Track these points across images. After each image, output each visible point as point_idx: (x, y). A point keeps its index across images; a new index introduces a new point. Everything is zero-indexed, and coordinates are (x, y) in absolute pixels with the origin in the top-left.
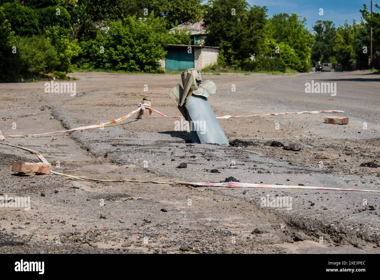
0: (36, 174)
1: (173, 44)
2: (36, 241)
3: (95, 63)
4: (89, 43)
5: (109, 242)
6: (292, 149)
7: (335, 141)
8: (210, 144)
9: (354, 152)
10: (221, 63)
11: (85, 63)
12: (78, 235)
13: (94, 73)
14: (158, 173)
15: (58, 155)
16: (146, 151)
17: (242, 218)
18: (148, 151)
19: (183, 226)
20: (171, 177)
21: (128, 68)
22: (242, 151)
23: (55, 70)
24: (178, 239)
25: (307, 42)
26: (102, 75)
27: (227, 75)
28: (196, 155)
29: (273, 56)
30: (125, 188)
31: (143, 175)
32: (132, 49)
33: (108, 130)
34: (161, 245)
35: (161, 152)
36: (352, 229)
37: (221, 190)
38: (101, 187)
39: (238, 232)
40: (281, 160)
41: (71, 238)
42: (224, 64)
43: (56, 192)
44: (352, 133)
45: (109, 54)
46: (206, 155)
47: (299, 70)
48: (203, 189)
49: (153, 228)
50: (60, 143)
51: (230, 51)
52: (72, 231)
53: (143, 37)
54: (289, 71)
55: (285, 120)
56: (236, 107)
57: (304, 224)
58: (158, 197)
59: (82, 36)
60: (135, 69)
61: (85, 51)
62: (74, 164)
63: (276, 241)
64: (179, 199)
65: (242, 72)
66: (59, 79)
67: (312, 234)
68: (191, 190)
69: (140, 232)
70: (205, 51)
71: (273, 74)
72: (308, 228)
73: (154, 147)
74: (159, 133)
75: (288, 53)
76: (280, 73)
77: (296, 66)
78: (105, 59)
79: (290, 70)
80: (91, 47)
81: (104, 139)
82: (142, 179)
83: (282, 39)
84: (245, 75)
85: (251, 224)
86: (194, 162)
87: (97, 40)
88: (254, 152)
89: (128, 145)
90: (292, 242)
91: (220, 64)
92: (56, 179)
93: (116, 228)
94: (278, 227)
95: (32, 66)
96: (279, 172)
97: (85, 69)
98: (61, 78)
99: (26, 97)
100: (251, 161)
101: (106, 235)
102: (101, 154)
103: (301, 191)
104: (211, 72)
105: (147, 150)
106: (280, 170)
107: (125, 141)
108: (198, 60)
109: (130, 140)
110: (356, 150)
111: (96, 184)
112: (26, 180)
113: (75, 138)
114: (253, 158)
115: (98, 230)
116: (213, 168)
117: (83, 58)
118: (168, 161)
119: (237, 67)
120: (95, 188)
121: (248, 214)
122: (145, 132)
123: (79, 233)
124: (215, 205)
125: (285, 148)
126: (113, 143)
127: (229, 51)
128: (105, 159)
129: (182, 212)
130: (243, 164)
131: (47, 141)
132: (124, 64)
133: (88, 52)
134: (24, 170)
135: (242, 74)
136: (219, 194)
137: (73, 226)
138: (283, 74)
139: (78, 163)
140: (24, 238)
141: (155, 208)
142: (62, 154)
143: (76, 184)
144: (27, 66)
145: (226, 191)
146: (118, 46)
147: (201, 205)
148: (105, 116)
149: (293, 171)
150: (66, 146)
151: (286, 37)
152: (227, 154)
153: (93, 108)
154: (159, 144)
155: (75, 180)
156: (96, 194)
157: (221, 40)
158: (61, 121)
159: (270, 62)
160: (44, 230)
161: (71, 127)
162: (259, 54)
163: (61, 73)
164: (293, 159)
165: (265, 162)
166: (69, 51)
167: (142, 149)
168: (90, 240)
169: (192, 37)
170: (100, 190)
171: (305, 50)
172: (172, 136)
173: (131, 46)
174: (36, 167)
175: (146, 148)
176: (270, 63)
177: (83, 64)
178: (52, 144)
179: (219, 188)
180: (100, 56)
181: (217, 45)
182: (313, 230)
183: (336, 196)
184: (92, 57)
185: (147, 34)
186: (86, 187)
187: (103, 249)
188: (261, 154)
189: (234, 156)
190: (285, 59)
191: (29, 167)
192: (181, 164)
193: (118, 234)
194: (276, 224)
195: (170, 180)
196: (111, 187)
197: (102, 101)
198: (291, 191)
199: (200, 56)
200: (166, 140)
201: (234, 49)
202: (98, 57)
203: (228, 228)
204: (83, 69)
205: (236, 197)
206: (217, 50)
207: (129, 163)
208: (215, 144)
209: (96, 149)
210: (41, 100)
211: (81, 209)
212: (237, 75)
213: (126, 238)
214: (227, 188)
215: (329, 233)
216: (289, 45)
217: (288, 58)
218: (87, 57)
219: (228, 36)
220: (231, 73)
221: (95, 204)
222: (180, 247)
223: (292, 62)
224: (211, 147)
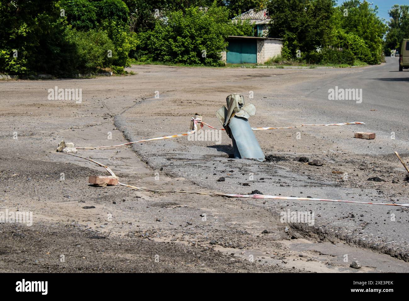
0: (107, 186)
1: (235, 35)
2: (113, 236)
3: (153, 55)
4: (147, 34)
5: (162, 237)
6: (315, 165)
7: (357, 156)
8: (248, 159)
9: (369, 167)
10: (285, 55)
11: (143, 55)
12: (141, 233)
13: (153, 66)
14: (202, 186)
15: (123, 168)
16: (194, 166)
17: (258, 222)
18: (196, 166)
19: (214, 228)
20: (212, 189)
21: (188, 60)
22: (273, 166)
23: (112, 65)
24: (209, 236)
25: (378, 32)
26: (160, 69)
27: (291, 68)
28: (233, 170)
29: (341, 47)
30: (176, 198)
31: (190, 187)
32: (192, 40)
33: (164, 143)
34: (197, 240)
35: (207, 167)
36: (333, 231)
37: (247, 201)
38: (157, 196)
39: (252, 232)
40: (303, 174)
41: (136, 234)
42: (288, 57)
43: (124, 201)
44: (375, 148)
45: (168, 47)
46: (242, 169)
47: (369, 62)
48: (234, 199)
49: (193, 229)
50: (124, 156)
51: (295, 42)
52: (137, 230)
53: (204, 29)
54: (358, 64)
55: (321, 134)
56: (282, 119)
57: (302, 227)
58: (200, 205)
59: (140, 27)
60: (195, 62)
61: (143, 42)
62: (136, 176)
63: (277, 239)
64: (216, 207)
65: (307, 65)
66: (117, 74)
67: (306, 234)
68: (226, 200)
69: (184, 231)
70: (268, 43)
71: (340, 67)
72: (304, 230)
73: (201, 162)
74: (208, 147)
75: (358, 44)
76: (348, 66)
77: (366, 58)
78: (164, 52)
79: (360, 62)
80: (149, 38)
81: (160, 153)
82: (189, 190)
83: (352, 29)
84: (310, 68)
85: (264, 227)
86: (232, 176)
87: (155, 31)
88: (283, 167)
89: (180, 159)
90: (290, 240)
91: (284, 57)
92: (123, 189)
93: (167, 228)
94: (283, 229)
95: (89, 61)
96: (297, 186)
97: (143, 61)
98: (118, 73)
99: (89, 103)
100: (278, 175)
101: (160, 233)
102: (158, 167)
103: (308, 202)
104: (275, 65)
105: (195, 164)
106: (299, 183)
107: (177, 155)
108: (261, 53)
109: (182, 154)
110: (371, 165)
111: (154, 194)
112: (100, 190)
113: (136, 151)
114: (280, 172)
115: (155, 229)
116: (246, 182)
117: (140, 50)
118: (210, 176)
119: (302, 59)
120: (153, 198)
121: (264, 219)
122: (195, 146)
123: (142, 232)
124: (241, 212)
125: (310, 164)
126: (168, 157)
127: (293, 43)
128: (160, 172)
129: (216, 217)
130: (270, 178)
131: (113, 153)
132: (184, 57)
133: (146, 44)
134: (98, 182)
135: (307, 67)
136: (245, 204)
137: (137, 226)
138: (350, 67)
139: (139, 176)
140: (104, 234)
141: (196, 214)
142: (126, 167)
143: (138, 194)
144: (85, 61)
145: (251, 202)
146: (178, 37)
147: (231, 212)
148: (162, 128)
149: (309, 184)
150: (129, 158)
151: (356, 26)
152: (260, 169)
153: (151, 117)
154: (206, 158)
155: (138, 190)
156: (153, 203)
157: (286, 32)
158: (123, 132)
159: (337, 54)
160: (118, 229)
161: (132, 139)
162: (326, 46)
163: (118, 67)
164: (313, 174)
165: (289, 176)
166: (127, 45)
167: (191, 163)
168: (149, 236)
169: (256, 27)
170: (157, 199)
171: (376, 40)
172: (218, 150)
173: (192, 37)
174: (107, 179)
175: (194, 162)
176: (337, 56)
177: (141, 56)
178: (117, 156)
179: (247, 199)
180: (158, 48)
181: (282, 37)
182: (307, 231)
183: (332, 206)
184: (151, 49)
185: (208, 26)
186: (145, 197)
187: (158, 242)
188: (288, 169)
189: (265, 171)
190: (355, 50)
191: (102, 180)
192: (220, 178)
193: (169, 232)
194: (282, 227)
195: (210, 191)
196: (165, 196)
197: (159, 110)
198: (300, 202)
199: (263, 48)
200: (213, 154)
201: (300, 40)
202: (156, 49)
203: (247, 229)
204: (141, 61)
205: (258, 206)
206: (280, 42)
207: (180, 177)
208: (252, 159)
209: (154, 163)
210: (102, 106)
211: (143, 214)
212: (302, 68)
213: (174, 235)
214: (253, 199)
215: (318, 233)
216: (359, 36)
217: (358, 49)
218: (145, 49)
219: (292, 27)
220: (295, 66)
221: (152, 211)
222: (210, 241)
223: (362, 54)
224: (248, 162)
